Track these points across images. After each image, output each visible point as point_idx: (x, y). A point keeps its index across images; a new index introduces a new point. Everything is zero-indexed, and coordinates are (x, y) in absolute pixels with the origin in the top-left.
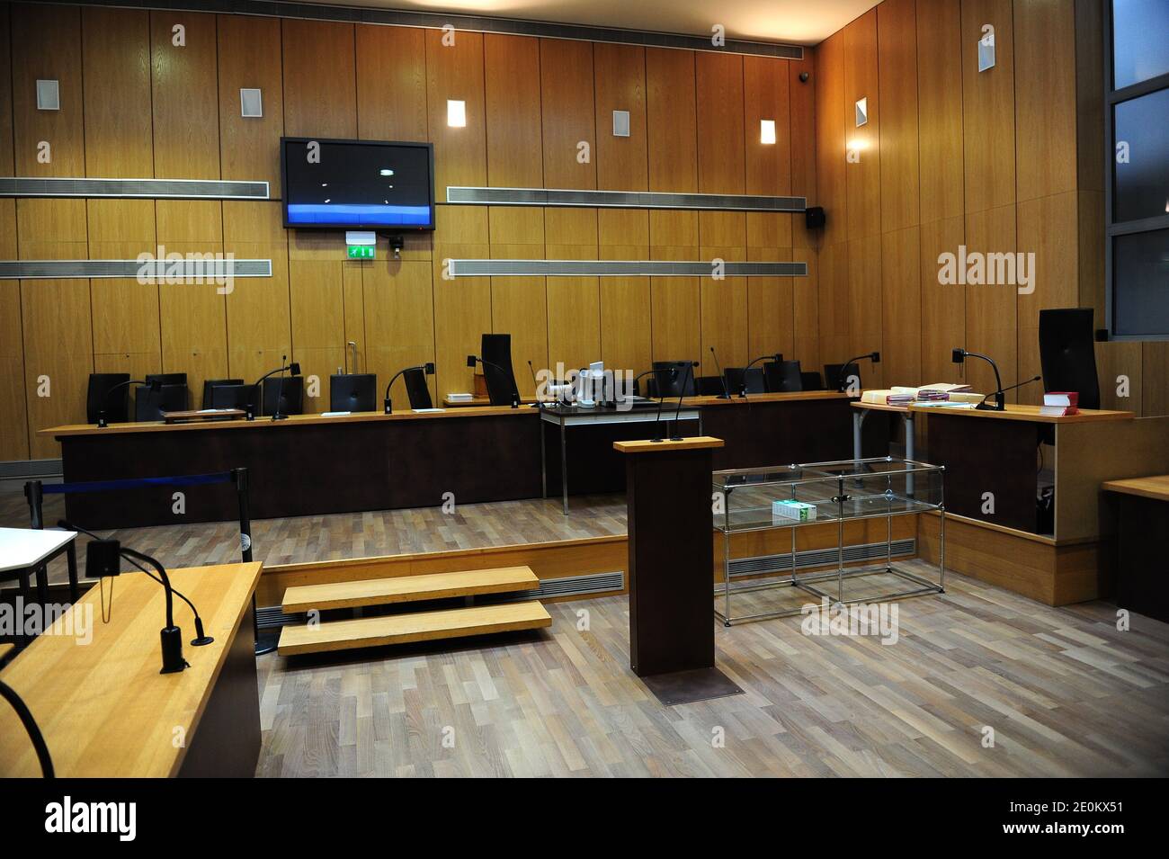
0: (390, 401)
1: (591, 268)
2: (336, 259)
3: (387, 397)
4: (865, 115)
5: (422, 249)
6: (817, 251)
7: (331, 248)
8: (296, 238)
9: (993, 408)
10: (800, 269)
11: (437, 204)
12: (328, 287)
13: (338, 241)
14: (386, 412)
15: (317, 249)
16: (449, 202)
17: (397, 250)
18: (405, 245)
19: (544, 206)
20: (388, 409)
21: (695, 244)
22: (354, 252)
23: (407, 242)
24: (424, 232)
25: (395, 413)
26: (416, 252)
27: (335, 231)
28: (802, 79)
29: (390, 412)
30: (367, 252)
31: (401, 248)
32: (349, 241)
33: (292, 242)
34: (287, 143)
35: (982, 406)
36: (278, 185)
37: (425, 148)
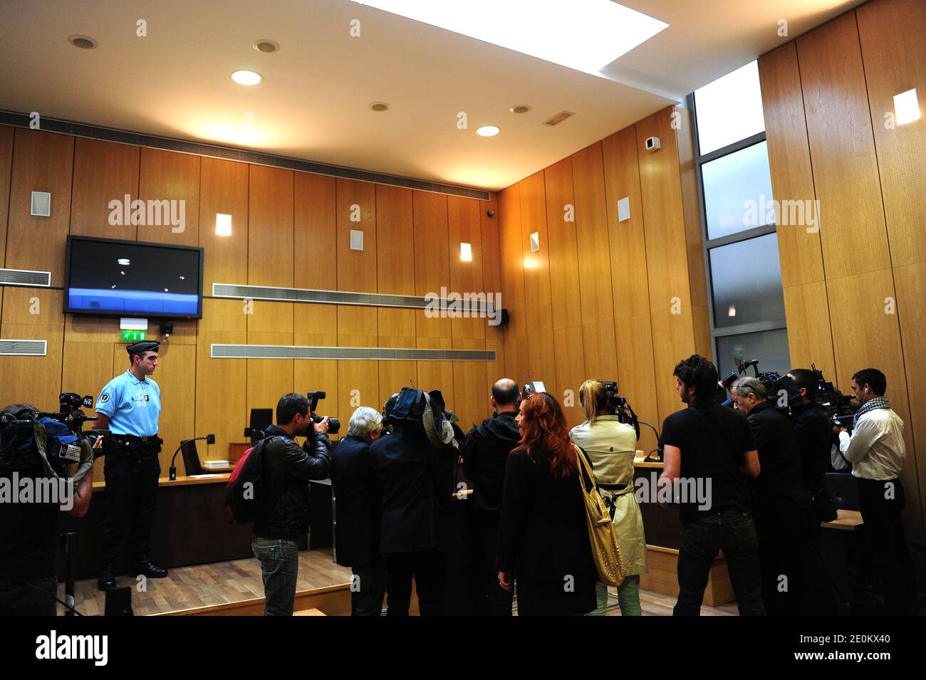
0: (175, 468)
1: (332, 353)
2: (109, 341)
3: (173, 465)
4: (538, 244)
5: (188, 335)
6: (503, 341)
7: (104, 332)
8: (73, 322)
9: (656, 461)
10: (491, 356)
11: (205, 297)
12: (100, 366)
13: (112, 326)
14: (171, 478)
15: (92, 331)
16: (213, 296)
17: (167, 335)
18: (174, 331)
19: (294, 302)
20: (173, 476)
21: (413, 335)
22: (127, 335)
23: (176, 329)
24: (191, 320)
25: (179, 479)
26: (183, 337)
27: (110, 317)
28: (489, 215)
29: (175, 479)
30: (139, 336)
31: (171, 333)
32: (122, 326)
33: (69, 325)
34: (72, 240)
35: (648, 460)
36: (60, 275)
37: (197, 251)
